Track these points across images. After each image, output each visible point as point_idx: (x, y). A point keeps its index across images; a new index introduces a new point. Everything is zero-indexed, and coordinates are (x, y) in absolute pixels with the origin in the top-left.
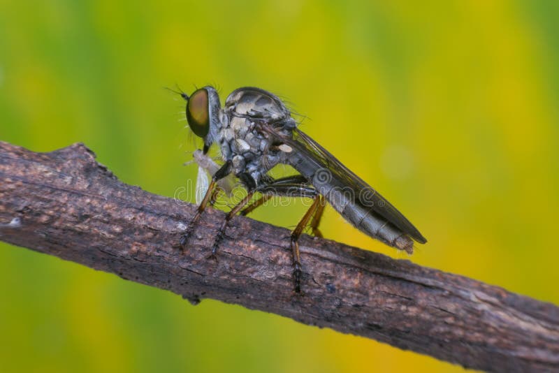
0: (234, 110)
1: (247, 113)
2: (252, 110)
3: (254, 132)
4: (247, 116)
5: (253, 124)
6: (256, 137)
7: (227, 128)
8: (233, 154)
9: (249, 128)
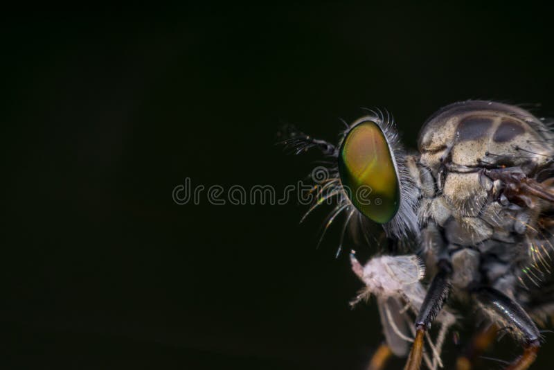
0: (449, 159)
1: (479, 161)
2: (488, 154)
3: (503, 198)
4: (479, 167)
5: (497, 183)
6: (505, 209)
7: (435, 196)
8: (452, 247)
9: (490, 192)
